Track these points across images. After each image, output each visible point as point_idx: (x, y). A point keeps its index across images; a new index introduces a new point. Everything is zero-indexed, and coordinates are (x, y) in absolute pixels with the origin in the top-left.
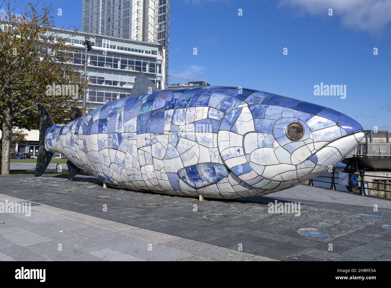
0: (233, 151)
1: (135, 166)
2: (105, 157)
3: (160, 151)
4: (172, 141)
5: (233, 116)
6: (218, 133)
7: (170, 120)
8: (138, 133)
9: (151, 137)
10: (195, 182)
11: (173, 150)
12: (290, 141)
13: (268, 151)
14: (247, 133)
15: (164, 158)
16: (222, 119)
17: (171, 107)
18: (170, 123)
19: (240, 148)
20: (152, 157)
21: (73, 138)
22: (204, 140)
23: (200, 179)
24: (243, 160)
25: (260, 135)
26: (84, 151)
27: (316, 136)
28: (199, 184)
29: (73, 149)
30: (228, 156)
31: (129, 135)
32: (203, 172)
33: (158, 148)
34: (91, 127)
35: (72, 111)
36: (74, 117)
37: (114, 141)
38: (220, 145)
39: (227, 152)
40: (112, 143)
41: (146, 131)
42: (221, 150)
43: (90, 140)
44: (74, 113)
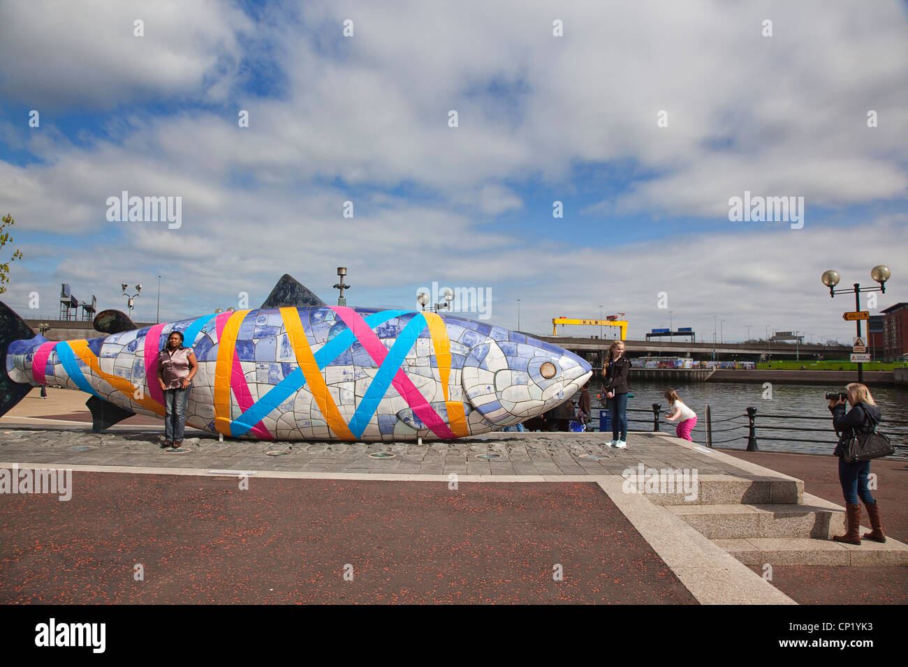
0: (483, 389)
5: (480, 351)
6: (462, 369)
9: (355, 370)
12: (544, 379)
13: (521, 388)
14: (500, 370)
16: (468, 354)
17: (389, 334)
19: (490, 386)
20: (356, 396)
21: (141, 365)
24: (493, 398)
25: (514, 372)
27: (566, 374)
30: (476, 394)
33: (368, 385)
34: (207, 351)
35: (101, 316)
36: (108, 325)
37: (274, 373)
38: (466, 382)
39: (475, 390)
40: (267, 376)
41: (346, 363)
42: (467, 387)
43: (205, 370)
44: (106, 318)
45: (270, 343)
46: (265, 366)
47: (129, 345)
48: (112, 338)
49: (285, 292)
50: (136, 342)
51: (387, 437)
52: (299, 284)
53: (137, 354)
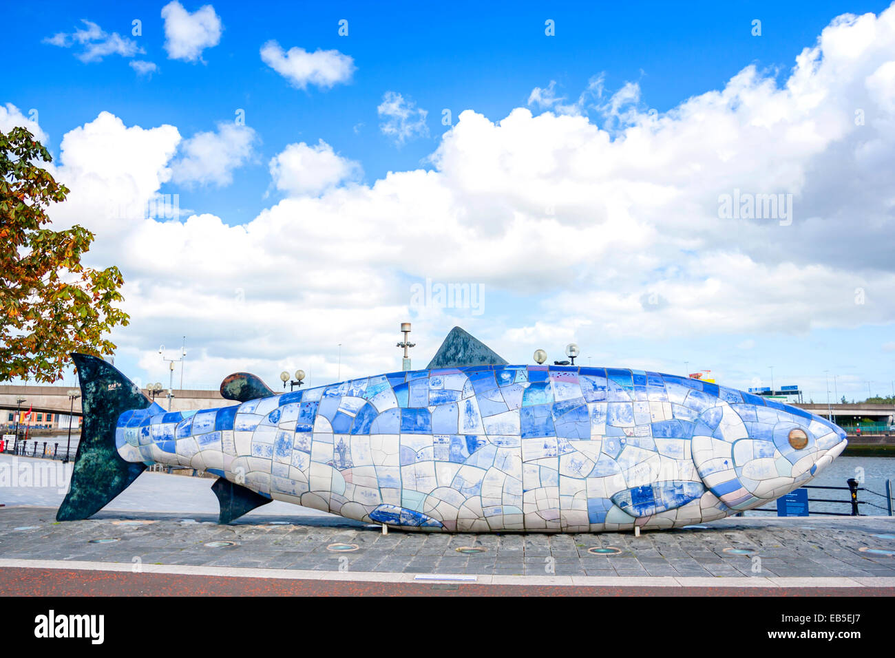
0: (719, 463)
1: (511, 491)
2: (418, 477)
3: (580, 466)
4: (608, 451)
5: (712, 416)
6: (691, 439)
7: (604, 418)
8: (523, 436)
9: (558, 443)
10: (643, 510)
11: (611, 464)
12: (794, 450)
13: (766, 462)
14: (738, 440)
15: (587, 477)
16: (697, 420)
17: (598, 397)
18: (604, 424)
19: (728, 460)
20: (560, 475)
21: (286, 440)
22: (670, 450)
23: (654, 503)
24: (729, 476)
25: (757, 442)
26: (331, 465)
28: (650, 510)
29: (287, 460)
30: (711, 470)
31: (500, 440)
32: (662, 493)
33: (575, 461)
34: (371, 421)
35: (230, 379)
36: (237, 392)
37: (456, 449)
38: (696, 456)
39: (709, 465)
40: (447, 452)
41: (547, 434)
42: (699, 463)
43: (368, 446)
44: (235, 383)
45: (451, 410)
46: (446, 439)
47: (271, 415)
48: (247, 407)
49: (456, 348)
50: (279, 411)
51: (597, 527)
52: (473, 338)
53: (281, 426)
